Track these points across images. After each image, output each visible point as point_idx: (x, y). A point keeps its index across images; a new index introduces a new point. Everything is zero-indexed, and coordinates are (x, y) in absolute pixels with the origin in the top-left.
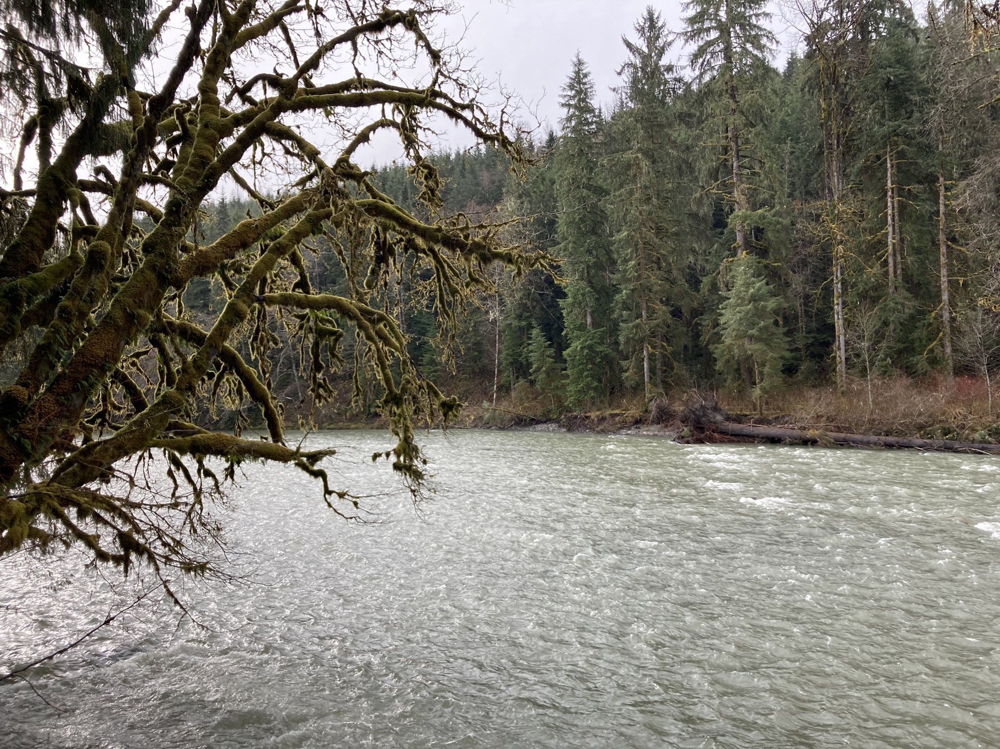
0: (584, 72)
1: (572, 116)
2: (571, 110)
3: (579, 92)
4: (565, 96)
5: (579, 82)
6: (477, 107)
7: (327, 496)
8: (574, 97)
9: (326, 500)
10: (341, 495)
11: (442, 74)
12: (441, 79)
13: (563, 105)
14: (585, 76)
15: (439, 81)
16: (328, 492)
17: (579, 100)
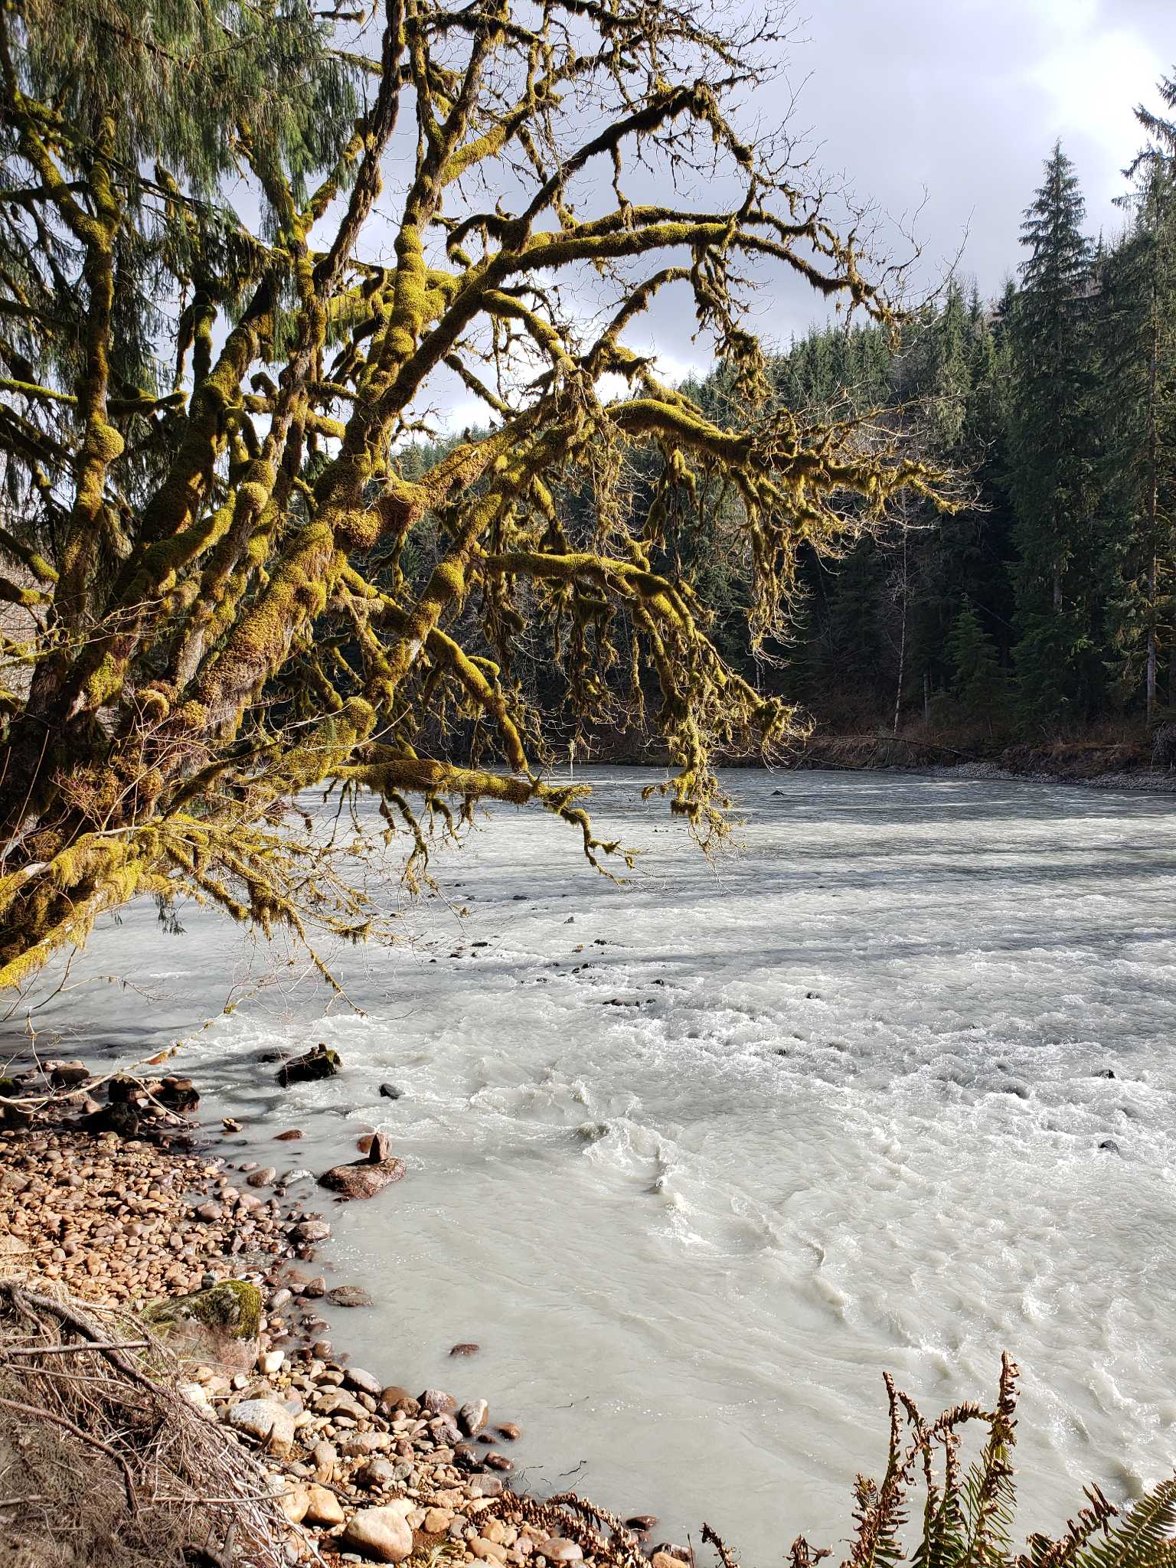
0: (1067, 177)
1: (1041, 257)
2: (1041, 247)
3: (1055, 214)
4: (1031, 224)
5: (1057, 198)
6: (820, 227)
7: (590, 850)
8: (1046, 224)
9: (588, 854)
10: (609, 849)
11: (762, 181)
12: (760, 189)
13: (1025, 240)
14: (1070, 184)
15: (758, 194)
16: (589, 844)
17: (1056, 227)
